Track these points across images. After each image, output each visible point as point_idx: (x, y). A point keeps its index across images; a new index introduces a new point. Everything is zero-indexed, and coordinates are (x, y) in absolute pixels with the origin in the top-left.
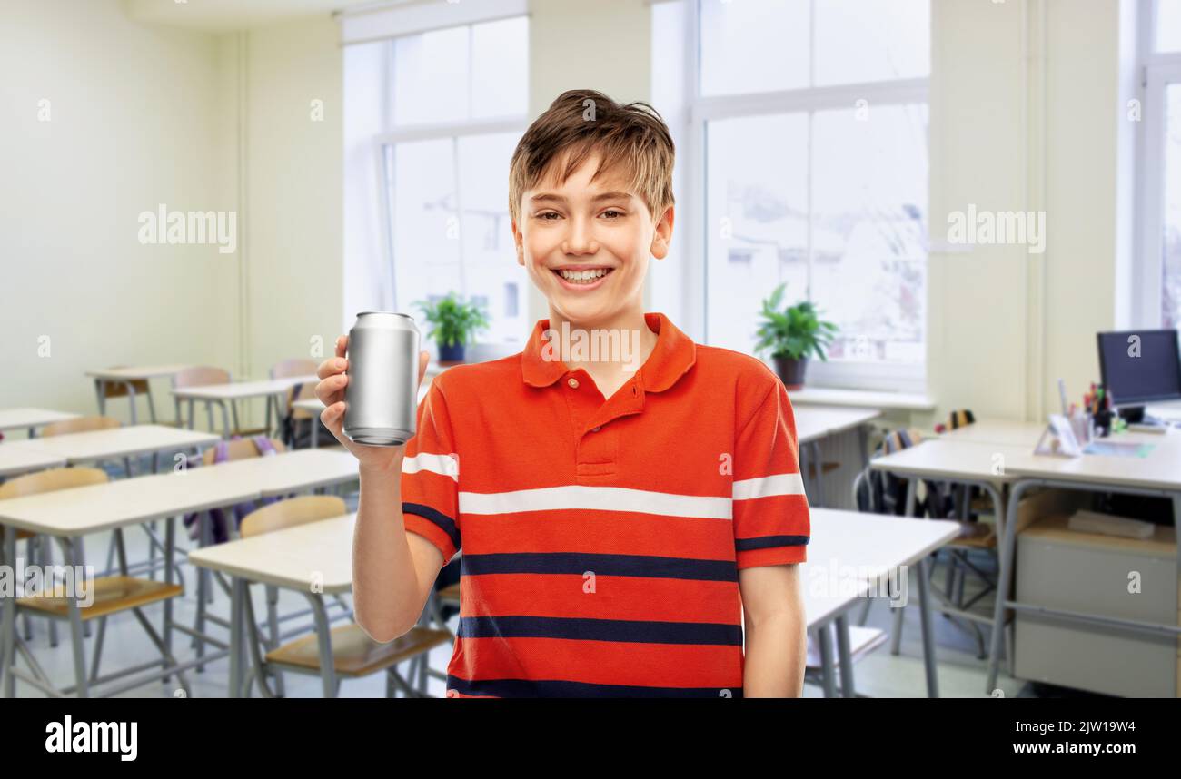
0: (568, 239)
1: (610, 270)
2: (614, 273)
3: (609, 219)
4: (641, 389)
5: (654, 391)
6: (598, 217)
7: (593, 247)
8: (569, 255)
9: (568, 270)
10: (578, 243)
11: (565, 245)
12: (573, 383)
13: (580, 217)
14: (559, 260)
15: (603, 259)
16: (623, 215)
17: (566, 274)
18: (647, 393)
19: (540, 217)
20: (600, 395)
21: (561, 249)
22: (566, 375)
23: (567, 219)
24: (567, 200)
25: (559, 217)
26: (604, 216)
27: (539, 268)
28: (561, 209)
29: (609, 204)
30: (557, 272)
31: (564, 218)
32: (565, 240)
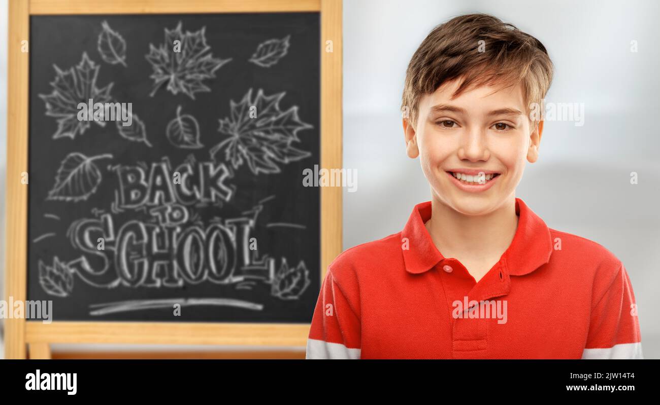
0: (465, 146)
1: (496, 175)
2: (500, 177)
3: (500, 131)
4: (506, 272)
5: (517, 275)
6: (490, 128)
7: (486, 154)
8: (466, 160)
9: (461, 173)
10: (474, 151)
11: (462, 153)
12: (448, 269)
13: (476, 129)
14: (455, 164)
15: (493, 167)
16: (511, 127)
17: (459, 176)
18: (511, 276)
19: (439, 123)
20: (472, 279)
21: (458, 155)
22: (443, 262)
23: (464, 128)
24: (466, 111)
25: (455, 125)
26: (494, 127)
27: (436, 171)
28: (459, 119)
29: (501, 118)
30: (452, 173)
31: (460, 127)
32: (461, 148)
